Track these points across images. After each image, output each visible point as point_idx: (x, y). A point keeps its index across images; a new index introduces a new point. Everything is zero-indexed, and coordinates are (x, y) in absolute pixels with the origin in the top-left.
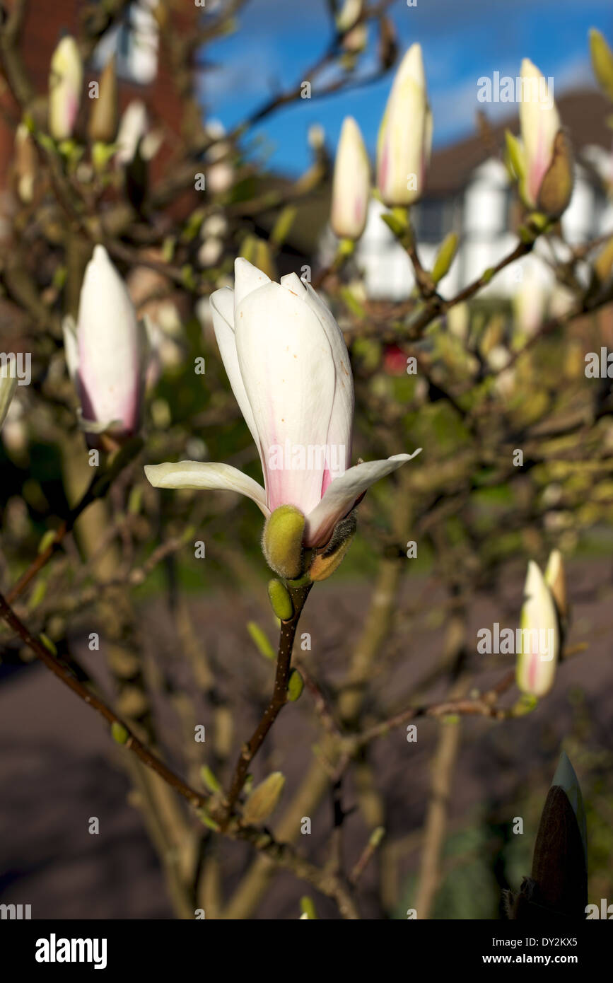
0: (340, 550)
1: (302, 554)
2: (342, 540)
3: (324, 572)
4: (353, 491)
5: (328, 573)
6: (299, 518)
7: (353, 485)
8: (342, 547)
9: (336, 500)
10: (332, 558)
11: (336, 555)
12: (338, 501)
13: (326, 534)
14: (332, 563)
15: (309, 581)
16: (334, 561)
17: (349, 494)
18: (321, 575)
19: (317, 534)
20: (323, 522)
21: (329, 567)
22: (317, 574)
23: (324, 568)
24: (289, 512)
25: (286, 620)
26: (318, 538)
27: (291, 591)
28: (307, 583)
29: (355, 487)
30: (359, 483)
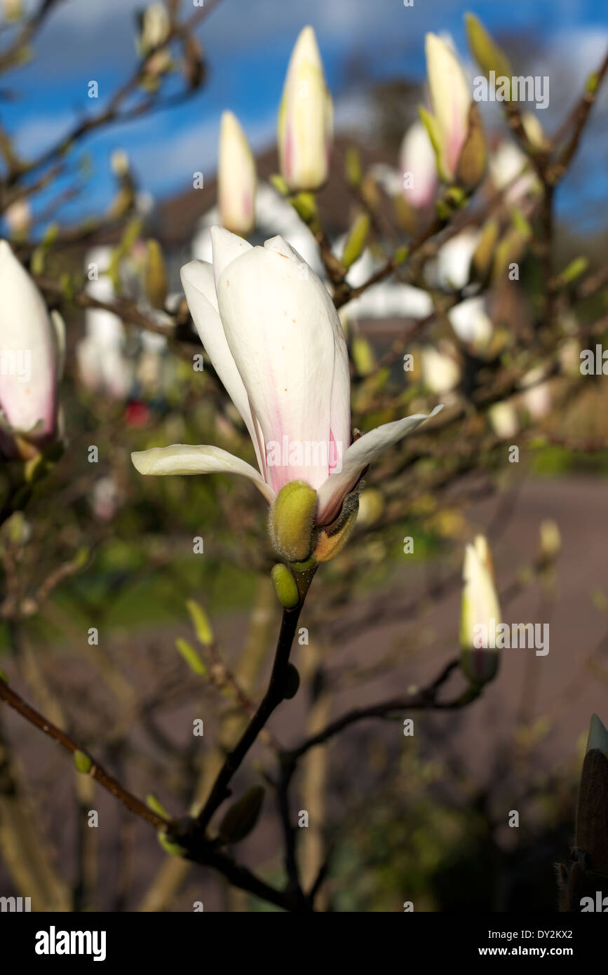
0: (346, 527)
1: (312, 532)
2: (349, 514)
3: (331, 551)
4: (368, 458)
5: (335, 552)
6: (311, 492)
7: (370, 450)
8: (348, 523)
9: (349, 469)
10: (339, 536)
11: (342, 532)
12: (351, 470)
13: (335, 508)
14: (339, 541)
15: (315, 563)
16: (341, 539)
17: (362, 462)
18: (328, 554)
19: (326, 510)
20: (333, 496)
21: (336, 546)
22: (324, 554)
23: (330, 547)
24: (300, 487)
25: (290, 609)
26: (326, 514)
27: (297, 576)
28: (314, 565)
29: (371, 453)
30: (376, 448)
